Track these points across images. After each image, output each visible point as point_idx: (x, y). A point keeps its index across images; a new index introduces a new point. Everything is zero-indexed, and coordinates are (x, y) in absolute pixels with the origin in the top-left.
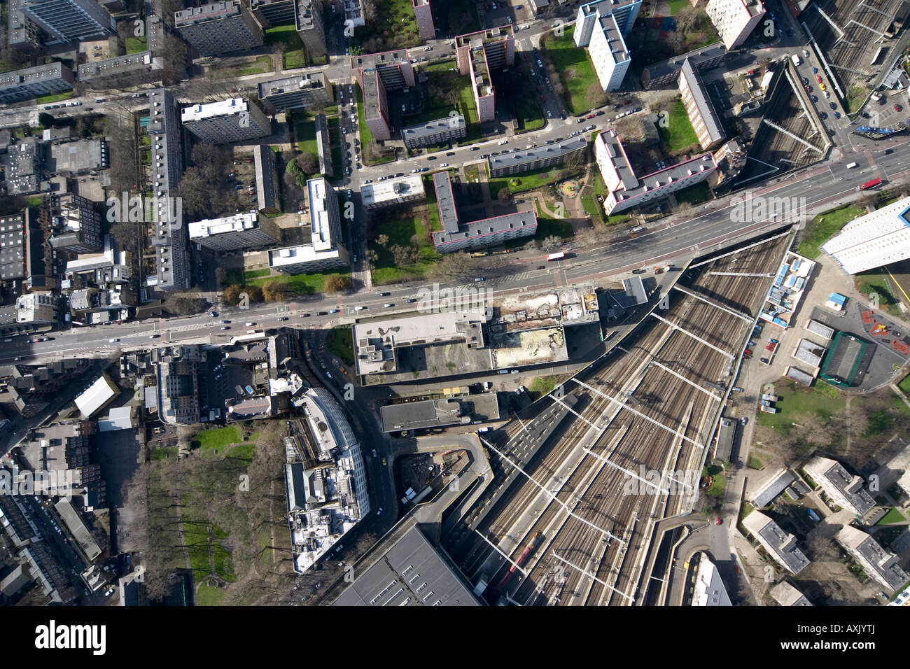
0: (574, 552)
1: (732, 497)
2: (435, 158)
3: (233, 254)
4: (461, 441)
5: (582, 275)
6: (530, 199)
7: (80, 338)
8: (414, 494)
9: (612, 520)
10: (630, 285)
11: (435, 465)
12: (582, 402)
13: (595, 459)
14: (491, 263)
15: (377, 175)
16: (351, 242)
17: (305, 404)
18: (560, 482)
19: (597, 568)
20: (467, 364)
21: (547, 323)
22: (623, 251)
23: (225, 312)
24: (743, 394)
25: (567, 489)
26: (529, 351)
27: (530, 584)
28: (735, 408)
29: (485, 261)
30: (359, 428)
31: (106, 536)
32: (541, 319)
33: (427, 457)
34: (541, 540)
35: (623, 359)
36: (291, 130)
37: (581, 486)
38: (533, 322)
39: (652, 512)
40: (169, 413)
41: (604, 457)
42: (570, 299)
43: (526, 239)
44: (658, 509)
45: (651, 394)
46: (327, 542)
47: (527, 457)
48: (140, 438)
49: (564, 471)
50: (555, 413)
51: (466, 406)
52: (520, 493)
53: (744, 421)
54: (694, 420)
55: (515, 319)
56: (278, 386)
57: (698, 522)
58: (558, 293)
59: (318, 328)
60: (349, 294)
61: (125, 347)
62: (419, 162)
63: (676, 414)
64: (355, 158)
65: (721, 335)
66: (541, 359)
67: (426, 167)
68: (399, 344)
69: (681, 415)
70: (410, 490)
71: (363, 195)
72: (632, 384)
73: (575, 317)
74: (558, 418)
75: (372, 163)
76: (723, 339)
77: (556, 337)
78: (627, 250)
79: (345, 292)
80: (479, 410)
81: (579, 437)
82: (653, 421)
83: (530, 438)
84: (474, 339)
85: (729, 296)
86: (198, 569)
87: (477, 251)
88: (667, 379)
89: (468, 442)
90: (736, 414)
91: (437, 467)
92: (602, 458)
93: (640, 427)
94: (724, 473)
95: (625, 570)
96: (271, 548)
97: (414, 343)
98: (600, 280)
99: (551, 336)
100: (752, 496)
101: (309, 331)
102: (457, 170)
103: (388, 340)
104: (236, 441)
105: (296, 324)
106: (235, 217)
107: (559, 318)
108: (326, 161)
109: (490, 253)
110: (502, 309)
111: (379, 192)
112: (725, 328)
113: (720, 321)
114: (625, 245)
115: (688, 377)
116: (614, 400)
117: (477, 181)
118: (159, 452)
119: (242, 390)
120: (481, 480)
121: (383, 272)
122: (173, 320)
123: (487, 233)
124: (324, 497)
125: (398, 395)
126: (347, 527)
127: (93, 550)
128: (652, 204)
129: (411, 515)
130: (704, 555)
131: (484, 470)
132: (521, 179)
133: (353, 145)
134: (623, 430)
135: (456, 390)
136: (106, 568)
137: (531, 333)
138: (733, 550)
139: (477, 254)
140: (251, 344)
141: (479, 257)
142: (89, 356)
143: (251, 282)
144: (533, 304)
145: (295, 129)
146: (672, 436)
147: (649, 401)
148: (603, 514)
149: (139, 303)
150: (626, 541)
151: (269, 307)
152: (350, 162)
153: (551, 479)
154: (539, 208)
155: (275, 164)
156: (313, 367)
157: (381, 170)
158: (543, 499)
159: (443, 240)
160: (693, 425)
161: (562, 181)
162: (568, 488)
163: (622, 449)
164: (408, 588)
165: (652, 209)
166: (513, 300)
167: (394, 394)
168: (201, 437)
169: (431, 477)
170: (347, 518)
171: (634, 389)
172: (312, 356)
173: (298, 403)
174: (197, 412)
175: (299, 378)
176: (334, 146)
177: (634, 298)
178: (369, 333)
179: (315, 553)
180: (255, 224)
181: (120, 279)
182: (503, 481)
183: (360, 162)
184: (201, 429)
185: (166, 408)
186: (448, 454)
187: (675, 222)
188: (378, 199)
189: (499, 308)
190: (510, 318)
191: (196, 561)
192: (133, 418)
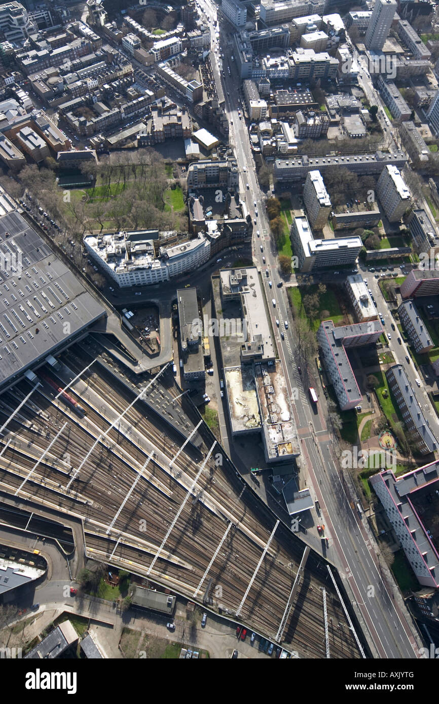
0: (65, 444)
1: (95, 610)
2: (394, 329)
3: (301, 203)
4: (167, 349)
5: (310, 453)
6: (373, 407)
7: (241, 132)
8: (129, 317)
9: (89, 480)
10: (304, 497)
11: (149, 332)
12: (194, 452)
13: (142, 463)
14: (313, 374)
15: (372, 289)
16: (318, 273)
17: (199, 238)
18: (126, 432)
19: (49, 464)
20: (229, 349)
21: (264, 411)
22: (336, 493)
23: (261, 200)
24: (199, 626)
25: (121, 438)
26: (240, 398)
27: (46, 405)
28: (185, 615)
29: (314, 369)
30: (180, 280)
31: (121, 145)
32: (268, 405)
33: (156, 326)
34: (80, 414)
35: (233, 494)
36: (395, 234)
37: (121, 451)
38: (265, 400)
39: (91, 521)
40: (196, 167)
41: (144, 472)
42: (287, 431)
43: (337, 401)
44: (93, 526)
45: (201, 523)
46: (102, 255)
47: (150, 402)
48: (180, 160)
49: (135, 435)
50: (187, 426)
51: (195, 347)
52: (121, 398)
53: (172, 626)
54: (173, 570)
55: (266, 384)
56: (212, 225)
57: (75, 567)
58: (291, 421)
59: (253, 254)
60: (279, 272)
61: (237, 151)
62: (388, 318)
63: (181, 550)
64: (382, 274)
65: (261, 606)
66: (233, 408)
67: (385, 323)
68: (243, 297)
69: (180, 556)
70: (132, 314)
71: (355, 276)
72: (210, 502)
73: (272, 436)
74: (181, 429)
75: (382, 286)
76: (257, 609)
77: (253, 421)
78: (338, 497)
79: (280, 270)
80: (192, 358)
81: (164, 450)
82: (174, 523)
83: (166, 404)
84: (249, 348)
85: (302, 618)
86: (94, 191)
87: (321, 362)
88: (215, 540)
89: (165, 354)
90: (179, 617)
91: (148, 333)
92: (143, 470)
93: (170, 510)
94: (120, 599)
95: (42, 492)
96: (102, 229)
97: (245, 307)
98: (307, 469)
99: (253, 416)
100: (94, 633)
101: (251, 248)
102: (387, 346)
103: (246, 290)
104: (175, 208)
105: (255, 240)
106: (326, 194)
107: (270, 421)
108: (376, 254)
109: (321, 373)
110: (274, 374)
111: (359, 287)
112: (268, 612)
113: (275, 606)
114: (342, 495)
115: (215, 563)
116: (194, 483)
117: (380, 362)
118: (170, 169)
119: (209, 210)
120: (135, 363)
121: (297, 295)
122: (254, 174)
123: (337, 360)
124: (134, 251)
125: (204, 306)
126: (112, 266)
127: (113, 140)
128: (387, 525)
129: (114, 312)
130: (43, 572)
131: (144, 365)
132: (389, 398)
133: (393, 273)
134: (168, 492)
135: (207, 347)
136: (102, 145)
137: (256, 399)
138: (42, 608)
139: (319, 363)
140: (240, 210)
141: (317, 364)
142: (230, 134)
143: (283, 214)
144: (281, 399)
145: (397, 236)
146: (158, 543)
147: (194, 521)
148: (94, 472)
149: (264, 156)
150: (68, 492)
151: (267, 225)
152: (379, 271)
153: (130, 424)
154: (365, 414)
155: (368, 223)
156: (225, 250)
157: (376, 292)
158: (114, 417)
159: (327, 328)
160: (170, 568)
161: (394, 435)
162: (122, 440)
163: (151, 491)
164: (61, 307)
165: (382, 526)
166: (283, 383)
167: (205, 303)
168: (179, 190)
169: (141, 330)
170: (118, 265)
171: (206, 504)
172: (232, 250)
173: (200, 234)
174: (195, 187)
175: (217, 236)
176: (389, 261)
177: (292, 500)
178: (251, 277)
179: (96, 247)
180: (323, 205)
181: (279, 145)
182: (133, 382)
183: (380, 278)
184: (184, 190)
185: (199, 166)
186: (157, 341)
187: (372, 550)
188: (353, 286)
189: (275, 372)
190: (267, 380)
191: (99, 189)
192: (192, 155)
